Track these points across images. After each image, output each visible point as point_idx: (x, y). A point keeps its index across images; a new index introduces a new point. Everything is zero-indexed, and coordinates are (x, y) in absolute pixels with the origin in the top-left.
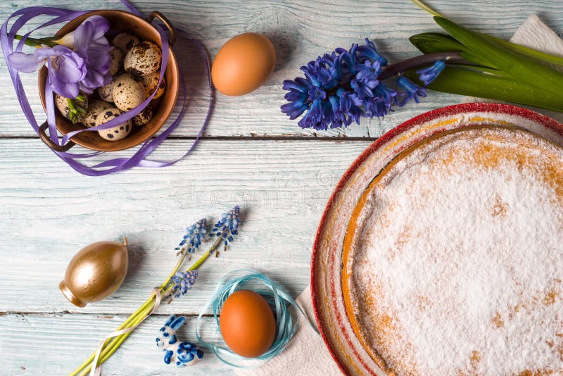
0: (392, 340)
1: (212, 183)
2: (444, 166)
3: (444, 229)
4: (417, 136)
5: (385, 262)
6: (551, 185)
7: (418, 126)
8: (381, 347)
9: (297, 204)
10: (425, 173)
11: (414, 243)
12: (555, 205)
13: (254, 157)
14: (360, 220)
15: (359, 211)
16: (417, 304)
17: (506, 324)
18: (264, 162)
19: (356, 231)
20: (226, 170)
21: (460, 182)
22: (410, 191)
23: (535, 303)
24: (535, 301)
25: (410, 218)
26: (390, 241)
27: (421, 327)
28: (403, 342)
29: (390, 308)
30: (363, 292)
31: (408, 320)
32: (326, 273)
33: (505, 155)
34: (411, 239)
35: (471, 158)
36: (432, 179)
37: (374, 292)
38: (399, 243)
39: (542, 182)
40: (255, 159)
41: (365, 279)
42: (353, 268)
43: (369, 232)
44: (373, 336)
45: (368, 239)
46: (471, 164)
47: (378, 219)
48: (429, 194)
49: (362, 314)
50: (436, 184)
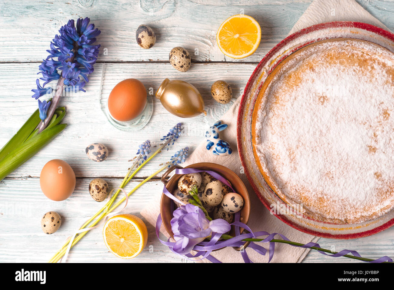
0: (333, 206)
2: (278, 105)
3: (306, 132)
5: (294, 175)
6: (335, 63)
8: (331, 214)
10: (272, 117)
11: (299, 153)
12: (346, 70)
14: (264, 168)
16: (328, 179)
17: (377, 147)
21: (292, 105)
22: (273, 132)
23: (381, 124)
24: (381, 123)
25: (286, 144)
26: (287, 161)
28: (338, 202)
29: (318, 194)
30: (298, 198)
33: (301, 71)
34: (296, 152)
35: (286, 88)
36: (278, 116)
37: (303, 193)
38: (292, 160)
39: (330, 66)
41: (293, 192)
42: (283, 193)
43: (274, 169)
44: (322, 213)
45: (276, 173)
46: (289, 91)
47: (272, 159)
48: (284, 124)
49: (307, 209)
50: (283, 117)
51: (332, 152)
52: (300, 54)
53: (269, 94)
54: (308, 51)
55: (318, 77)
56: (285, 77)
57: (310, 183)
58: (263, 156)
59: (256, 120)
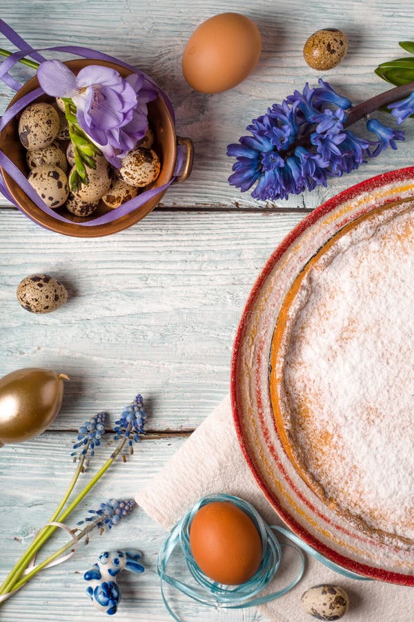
0: (333, 462)
1: (108, 265)
2: (399, 243)
3: (399, 321)
4: (364, 206)
5: (324, 364)
7: (367, 194)
8: (319, 470)
9: (214, 292)
10: (374, 252)
11: (362, 339)
13: (161, 233)
14: (293, 310)
15: (292, 299)
16: (365, 416)
18: (171, 238)
19: (288, 324)
20: (126, 249)
22: (355, 274)
25: (356, 309)
26: (332, 335)
27: (369, 446)
28: (347, 464)
29: (330, 422)
30: (296, 401)
31: (352, 437)
32: (250, 378)
34: (357, 334)
36: (383, 258)
37: (310, 402)
38: (342, 340)
40: (161, 235)
41: (299, 385)
42: (284, 371)
43: (304, 325)
44: (309, 457)
45: (303, 334)
47: (316, 310)
48: (380, 278)
49: (295, 429)
50: (389, 266)
57: (335, 396)
58: (308, 291)
59: (348, 231)
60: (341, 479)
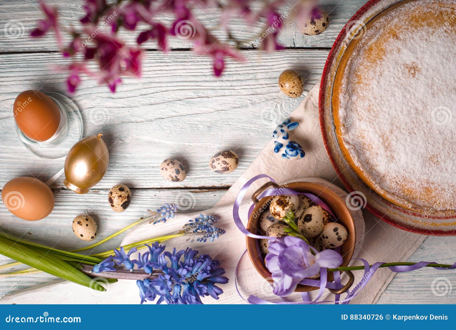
0: (442, 195)
2: (361, 85)
3: (399, 113)
5: (392, 165)
6: (422, 26)
8: (441, 205)
10: (357, 100)
11: (394, 138)
16: (432, 164)
21: (378, 82)
22: (360, 118)
25: (377, 129)
26: (382, 151)
28: (448, 189)
29: (423, 183)
30: (400, 192)
31: (438, 177)
33: (383, 41)
34: (390, 138)
35: (369, 64)
36: (364, 98)
37: (406, 185)
38: (387, 148)
39: (416, 31)
41: (393, 185)
43: (367, 161)
44: (431, 205)
45: (371, 165)
46: (372, 67)
47: (364, 150)
48: (372, 107)
49: (413, 203)
50: (369, 98)
51: (433, 131)
52: (379, 21)
53: (349, 73)
54: (388, 16)
55: (404, 45)
56: (365, 50)
57: (412, 172)
58: (352, 148)
59: (338, 106)
60: (453, 197)
